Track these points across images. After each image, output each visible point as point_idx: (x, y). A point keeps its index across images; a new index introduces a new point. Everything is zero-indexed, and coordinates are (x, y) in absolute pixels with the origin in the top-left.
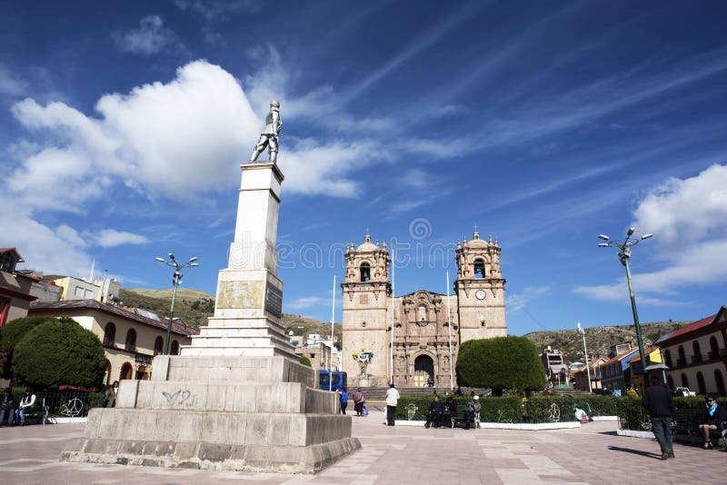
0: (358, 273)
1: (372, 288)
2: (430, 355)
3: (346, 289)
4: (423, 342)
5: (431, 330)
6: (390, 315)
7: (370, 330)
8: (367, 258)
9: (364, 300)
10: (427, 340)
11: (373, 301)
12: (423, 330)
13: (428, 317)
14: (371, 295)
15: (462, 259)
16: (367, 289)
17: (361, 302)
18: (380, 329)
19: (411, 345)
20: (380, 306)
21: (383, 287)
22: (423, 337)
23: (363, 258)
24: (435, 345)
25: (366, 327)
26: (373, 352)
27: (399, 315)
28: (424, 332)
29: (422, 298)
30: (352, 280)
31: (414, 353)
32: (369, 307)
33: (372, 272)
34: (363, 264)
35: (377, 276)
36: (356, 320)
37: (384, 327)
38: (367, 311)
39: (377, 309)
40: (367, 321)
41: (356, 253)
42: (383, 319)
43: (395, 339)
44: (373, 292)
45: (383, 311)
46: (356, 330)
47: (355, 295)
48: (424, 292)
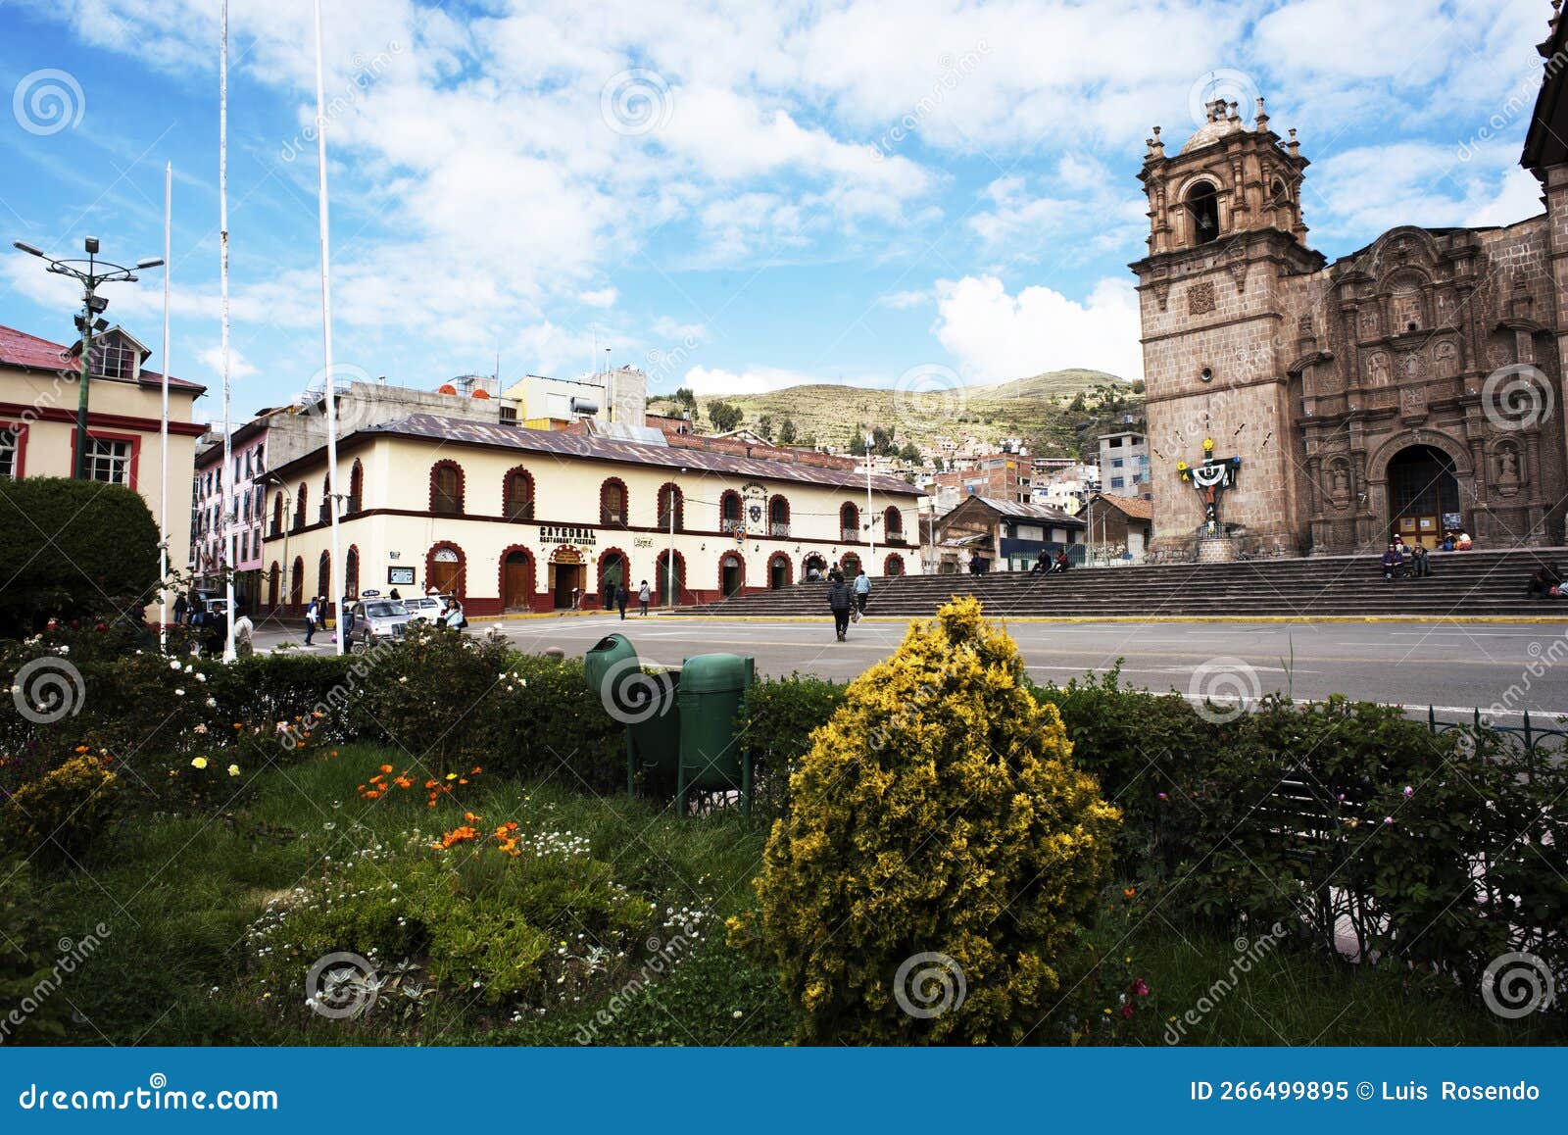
0: (1179, 222)
1: (1225, 259)
2: (1441, 444)
3: (1146, 280)
4: (1412, 403)
5: (1441, 360)
6: (1291, 332)
7: (1226, 388)
8: (1206, 169)
9: (1203, 300)
10: (1424, 395)
11: (1229, 301)
12: (1412, 366)
13: (1428, 317)
14: (1220, 280)
16: (1209, 263)
17: (1194, 310)
18: (1260, 381)
19: (1368, 417)
20: (1254, 307)
21: (1261, 248)
22: (1409, 386)
23: (1191, 173)
24: (1458, 409)
25: (1215, 382)
26: (1244, 455)
27: (1321, 326)
28: (1413, 367)
29: (1403, 255)
30: (1163, 247)
31: (1379, 445)
32: (1217, 318)
33: (1223, 206)
34: (1195, 190)
35: (1239, 217)
36: (1180, 367)
37: (1269, 372)
38: (1212, 333)
39: (1244, 319)
40: (1217, 362)
41: (1168, 163)
42: (1266, 351)
43: (1310, 410)
44: (1228, 268)
45: (1264, 325)
46: (1182, 395)
47: (1178, 291)
48: (1408, 233)
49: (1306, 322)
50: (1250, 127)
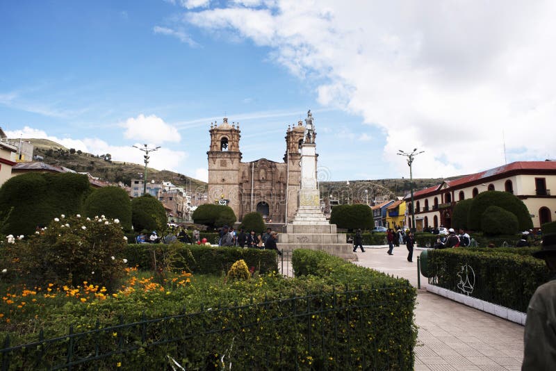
0: (219, 144)
1: (229, 156)
2: (267, 202)
3: (211, 156)
4: (263, 193)
5: (268, 185)
6: (241, 175)
7: (228, 184)
8: (226, 134)
9: (223, 164)
10: (265, 192)
11: (230, 166)
13: (266, 177)
14: (228, 161)
15: (291, 139)
16: (226, 156)
17: (222, 165)
18: (235, 184)
19: (255, 195)
20: (235, 168)
21: (238, 156)
22: (262, 190)
23: (223, 134)
24: (270, 195)
25: (225, 182)
26: (230, 199)
27: (247, 174)
28: (263, 186)
29: (263, 164)
30: (215, 150)
31: (256, 201)
32: (227, 168)
33: (229, 144)
34: (223, 138)
35: (233, 148)
36: (218, 177)
37: (237, 182)
38: (225, 172)
39: (232, 170)
40: (226, 178)
41: (218, 130)
42: (237, 178)
43: (244, 191)
44: (230, 158)
45: (237, 172)
46: (217, 184)
47: (218, 160)
48: (264, 160)
49: (244, 173)
50: (236, 129)
